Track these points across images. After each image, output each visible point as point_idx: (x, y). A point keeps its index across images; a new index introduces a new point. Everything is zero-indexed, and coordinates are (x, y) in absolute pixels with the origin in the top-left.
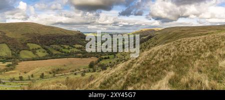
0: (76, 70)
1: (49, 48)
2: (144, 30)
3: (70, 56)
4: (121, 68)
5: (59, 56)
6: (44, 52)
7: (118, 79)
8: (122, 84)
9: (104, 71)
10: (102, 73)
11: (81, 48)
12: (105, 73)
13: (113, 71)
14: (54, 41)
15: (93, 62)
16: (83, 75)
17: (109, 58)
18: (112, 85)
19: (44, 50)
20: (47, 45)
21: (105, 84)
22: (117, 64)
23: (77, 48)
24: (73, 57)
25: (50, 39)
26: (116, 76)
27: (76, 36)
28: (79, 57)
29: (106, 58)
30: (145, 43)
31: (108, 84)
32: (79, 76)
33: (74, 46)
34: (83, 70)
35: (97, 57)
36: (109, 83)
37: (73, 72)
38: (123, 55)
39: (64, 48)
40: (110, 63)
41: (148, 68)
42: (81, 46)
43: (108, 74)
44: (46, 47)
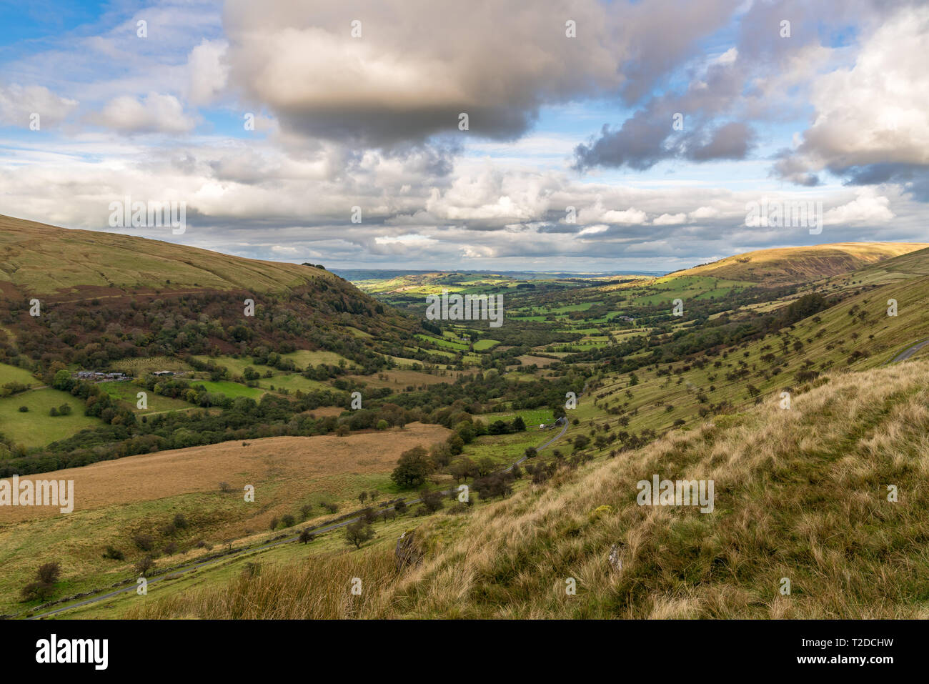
0: (306, 513)
1: (104, 383)
2: (759, 256)
3: (262, 426)
4: (605, 485)
5: (183, 433)
6: (65, 412)
7: (588, 552)
8: (614, 582)
9: (495, 505)
10: (480, 515)
11: (339, 371)
12: (498, 513)
13: (551, 502)
14: (141, 334)
15: (418, 451)
16: (357, 538)
17: (519, 426)
18: (546, 583)
19: (60, 399)
20: (88, 363)
21: (503, 577)
22: (573, 466)
23: (311, 375)
24: (284, 433)
25: (111, 317)
26: (574, 533)
27: (295, 297)
28: (329, 428)
29: (500, 429)
30: (773, 341)
31: (523, 578)
32: (332, 544)
33: (284, 358)
34: (359, 507)
35: (446, 422)
36: (533, 570)
37: (289, 522)
38: (615, 412)
39: (219, 376)
40: (531, 453)
41: (814, 504)
42: (332, 359)
43: (517, 523)
44: (80, 375)
